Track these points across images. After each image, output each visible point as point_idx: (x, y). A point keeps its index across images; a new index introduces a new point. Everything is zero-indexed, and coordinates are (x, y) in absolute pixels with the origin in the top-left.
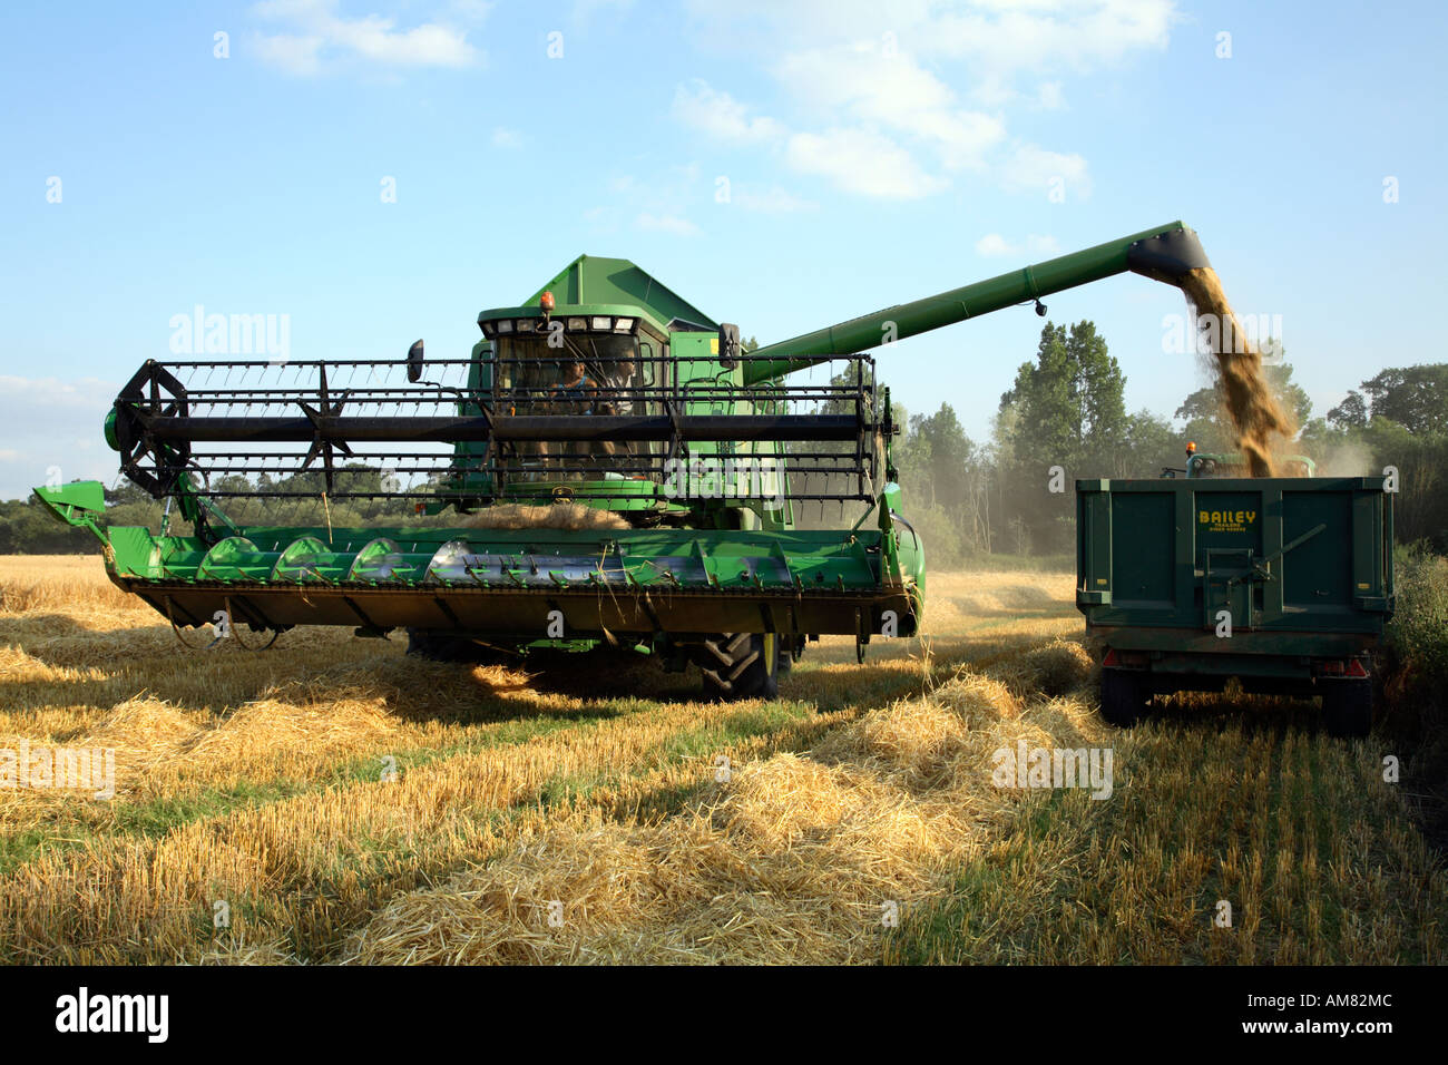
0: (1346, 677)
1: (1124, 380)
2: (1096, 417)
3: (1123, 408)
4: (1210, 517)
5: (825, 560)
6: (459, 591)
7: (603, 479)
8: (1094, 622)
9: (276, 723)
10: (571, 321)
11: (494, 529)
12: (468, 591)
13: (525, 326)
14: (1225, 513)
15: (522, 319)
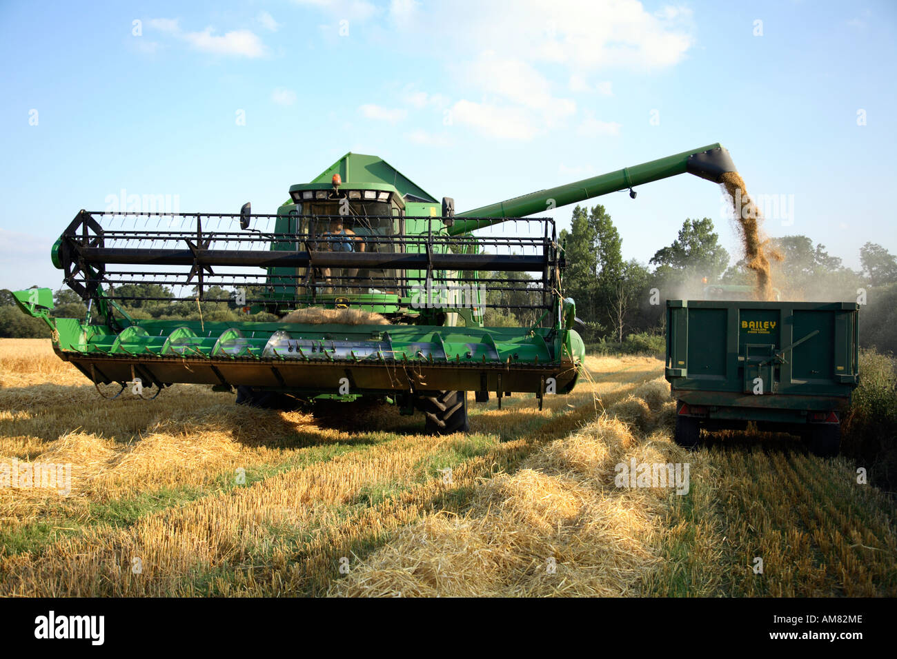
0: (827, 423)
1: (621, 240)
2: (605, 263)
3: (621, 257)
4: (748, 324)
5: (518, 346)
6: (288, 362)
7: (368, 293)
8: (676, 388)
9: (168, 448)
10: (351, 193)
11: (304, 323)
12: (294, 363)
13: (321, 195)
14: (757, 323)
15: (319, 190)
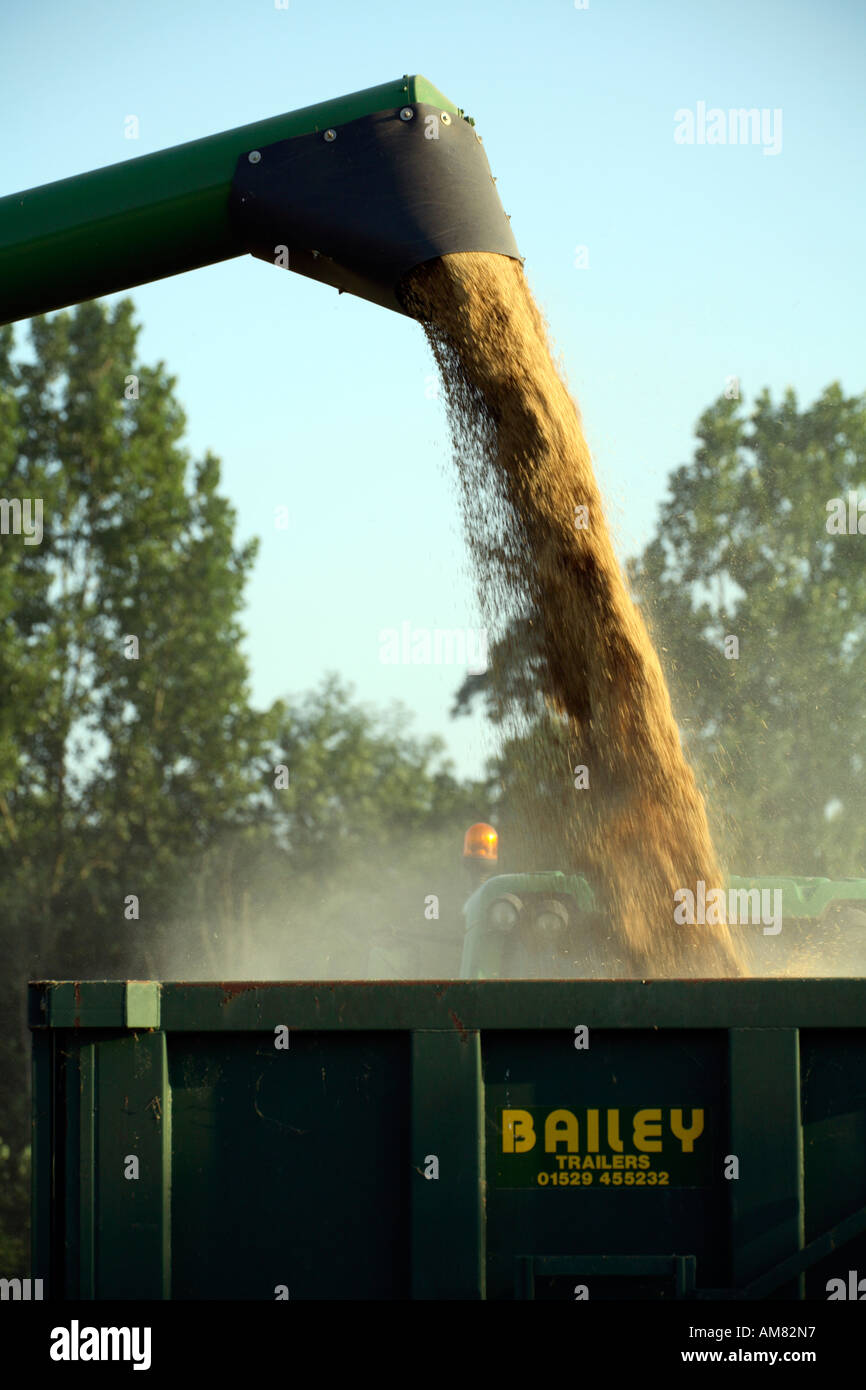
1: (250, 552)
3: (240, 674)
4: (539, 1129)
14: (593, 1115)
